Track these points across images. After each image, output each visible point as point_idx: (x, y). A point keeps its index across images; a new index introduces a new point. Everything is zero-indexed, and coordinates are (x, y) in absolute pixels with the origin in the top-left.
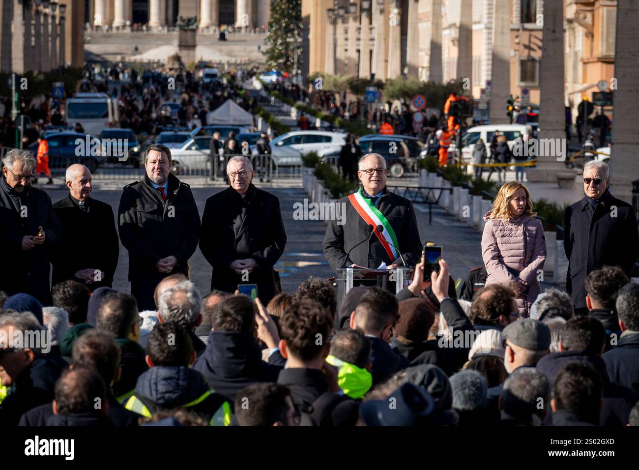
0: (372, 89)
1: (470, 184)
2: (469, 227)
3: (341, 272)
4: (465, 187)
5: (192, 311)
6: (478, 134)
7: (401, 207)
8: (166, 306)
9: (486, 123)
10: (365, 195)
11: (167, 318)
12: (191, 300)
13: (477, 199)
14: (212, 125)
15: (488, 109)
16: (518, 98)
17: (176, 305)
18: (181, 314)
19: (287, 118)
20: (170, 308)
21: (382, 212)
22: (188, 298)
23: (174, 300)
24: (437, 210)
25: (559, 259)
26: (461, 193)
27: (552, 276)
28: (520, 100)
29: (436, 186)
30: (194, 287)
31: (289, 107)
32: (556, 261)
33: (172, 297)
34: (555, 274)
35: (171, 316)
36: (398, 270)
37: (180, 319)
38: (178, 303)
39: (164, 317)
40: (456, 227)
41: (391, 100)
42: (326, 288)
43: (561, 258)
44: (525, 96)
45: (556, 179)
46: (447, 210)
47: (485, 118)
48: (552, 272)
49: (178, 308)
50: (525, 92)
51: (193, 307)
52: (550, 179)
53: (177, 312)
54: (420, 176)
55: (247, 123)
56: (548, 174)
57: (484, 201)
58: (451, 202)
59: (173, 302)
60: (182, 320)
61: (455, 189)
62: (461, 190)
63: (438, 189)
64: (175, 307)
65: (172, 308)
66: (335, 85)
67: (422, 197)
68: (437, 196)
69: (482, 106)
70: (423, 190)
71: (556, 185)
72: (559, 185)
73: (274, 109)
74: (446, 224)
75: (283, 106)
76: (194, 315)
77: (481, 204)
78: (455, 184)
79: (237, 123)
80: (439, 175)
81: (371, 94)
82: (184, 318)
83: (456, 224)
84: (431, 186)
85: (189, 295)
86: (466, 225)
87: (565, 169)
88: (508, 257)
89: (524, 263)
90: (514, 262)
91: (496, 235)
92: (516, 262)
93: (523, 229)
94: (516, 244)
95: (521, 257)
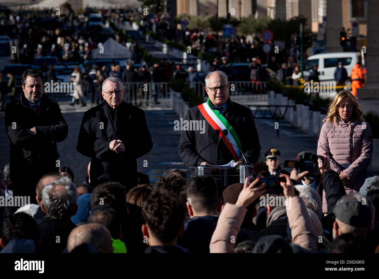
0: (228, 26)
1: (311, 103)
2: (310, 138)
3: (194, 170)
4: (306, 104)
5: (69, 201)
6: (317, 61)
8: (47, 197)
9: (323, 52)
11: (49, 207)
12: (69, 192)
13: (316, 114)
14: (96, 59)
15: (325, 40)
16: (349, 30)
17: (57, 196)
18: (60, 204)
19: (159, 53)
20: (51, 198)
22: (66, 190)
23: (55, 192)
26: (303, 109)
28: (350, 32)
29: (282, 104)
30: (71, 182)
31: (161, 43)
33: (53, 190)
35: (52, 205)
36: (241, 167)
37: (59, 207)
38: (58, 194)
39: (46, 206)
40: (300, 137)
41: (245, 35)
42: (178, 179)
44: (355, 28)
46: (292, 124)
47: (323, 48)
49: (57, 199)
50: (355, 25)
51: (70, 197)
53: (57, 202)
54: (270, 96)
55: (126, 57)
57: (322, 116)
58: (295, 117)
59: (53, 193)
60: (60, 208)
61: (298, 106)
62: (303, 107)
63: (284, 106)
64: (54, 198)
65: (53, 198)
66: (199, 24)
67: (271, 114)
68: (283, 113)
69: (320, 38)
70: (272, 108)
73: (149, 45)
74: (291, 136)
75: (155, 43)
76: (71, 204)
77: (319, 118)
78: (297, 102)
79: (117, 57)
80: (284, 95)
81: (228, 31)
82: (62, 207)
83: (300, 135)
84: (278, 104)
85: (67, 187)
86: (308, 136)
88: (337, 155)
89: (351, 160)
90: (342, 159)
91: (328, 136)
92: (343, 159)
93: (351, 132)
94: (343, 144)
95: (347, 155)
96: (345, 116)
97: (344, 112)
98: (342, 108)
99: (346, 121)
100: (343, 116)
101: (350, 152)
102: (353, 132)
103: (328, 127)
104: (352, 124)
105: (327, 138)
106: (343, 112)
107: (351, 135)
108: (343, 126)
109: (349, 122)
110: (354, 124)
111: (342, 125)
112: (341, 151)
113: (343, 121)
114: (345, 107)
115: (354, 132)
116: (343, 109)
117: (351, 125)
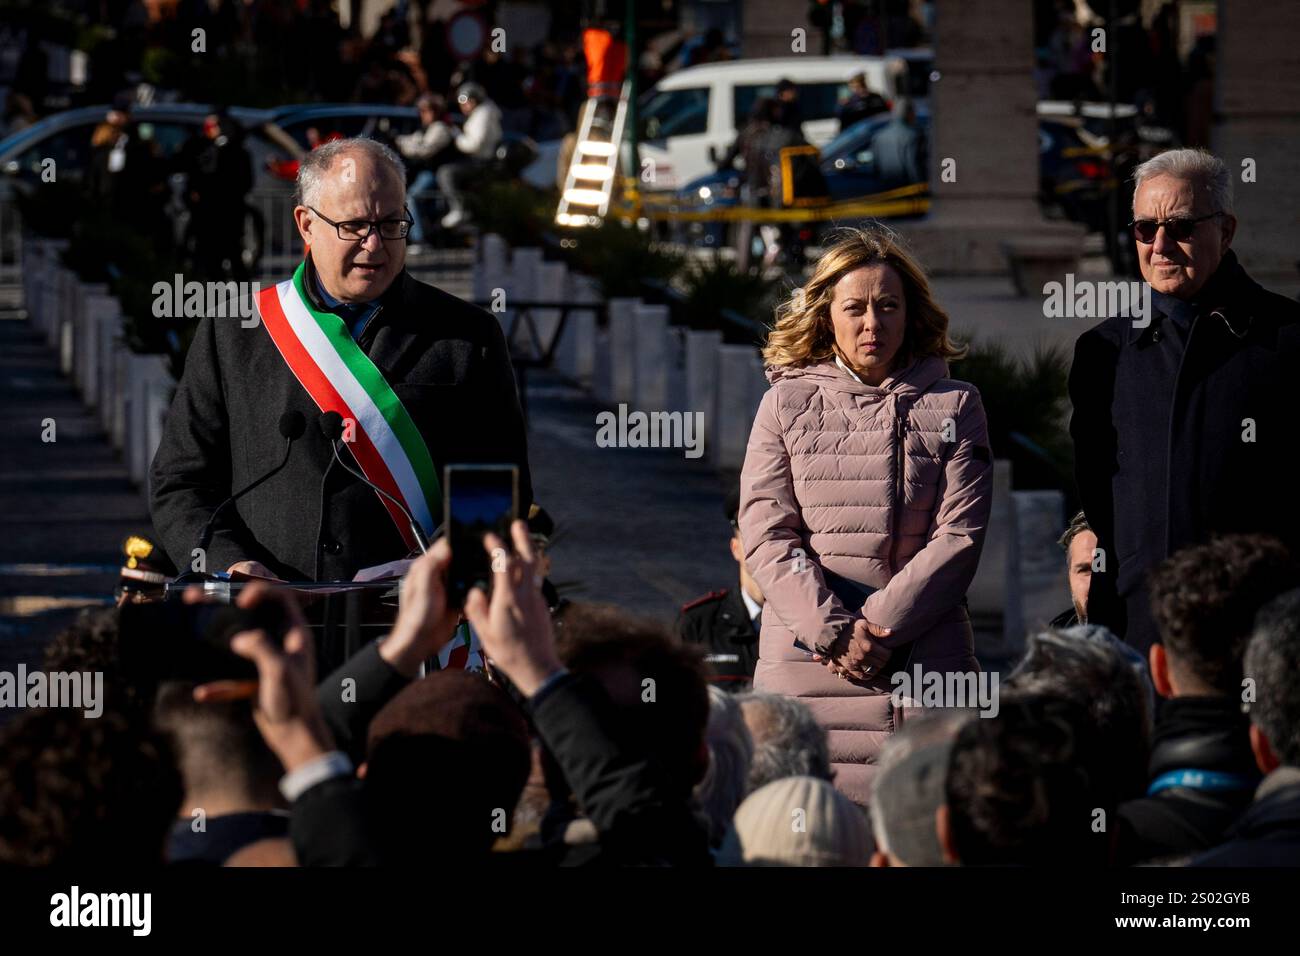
1: (679, 286)
4: (653, 297)
7: (455, 342)
10: (315, 297)
13: (701, 344)
21: (378, 362)
24: (549, 392)
25: (1026, 565)
26: (641, 321)
27: (998, 630)
29: (542, 296)
32: (1014, 570)
34: (1009, 624)
43: (1033, 559)
45: (1004, 264)
46: (588, 391)
48: (998, 616)
52: (983, 262)
54: (481, 259)
56: (973, 245)
57: (729, 351)
58: (603, 360)
61: (617, 306)
62: (640, 309)
63: (549, 306)
68: (546, 336)
71: (1006, 287)
72: (1018, 283)
77: (716, 364)
78: (614, 289)
80: (550, 255)
87: (1040, 222)
88: (832, 531)
89: (892, 558)
90: (853, 552)
91: (788, 445)
92: (859, 552)
93: (895, 425)
94: (861, 482)
95: (879, 535)
96: (868, 349)
97: (864, 333)
98: (854, 315)
99: (870, 377)
100: (861, 349)
101: (889, 517)
102: (903, 425)
103: (786, 405)
104: (902, 388)
105: (786, 452)
106: (860, 330)
107: (897, 440)
108: (860, 400)
109: (889, 380)
110: (912, 388)
111: (854, 396)
112: (847, 514)
113: (857, 379)
114: (869, 308)
115: (910, 429)
116: (858, 319)
117: (897, 395)
